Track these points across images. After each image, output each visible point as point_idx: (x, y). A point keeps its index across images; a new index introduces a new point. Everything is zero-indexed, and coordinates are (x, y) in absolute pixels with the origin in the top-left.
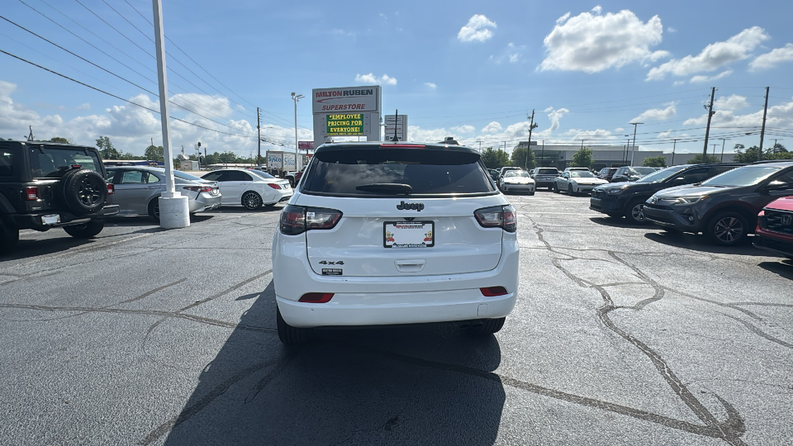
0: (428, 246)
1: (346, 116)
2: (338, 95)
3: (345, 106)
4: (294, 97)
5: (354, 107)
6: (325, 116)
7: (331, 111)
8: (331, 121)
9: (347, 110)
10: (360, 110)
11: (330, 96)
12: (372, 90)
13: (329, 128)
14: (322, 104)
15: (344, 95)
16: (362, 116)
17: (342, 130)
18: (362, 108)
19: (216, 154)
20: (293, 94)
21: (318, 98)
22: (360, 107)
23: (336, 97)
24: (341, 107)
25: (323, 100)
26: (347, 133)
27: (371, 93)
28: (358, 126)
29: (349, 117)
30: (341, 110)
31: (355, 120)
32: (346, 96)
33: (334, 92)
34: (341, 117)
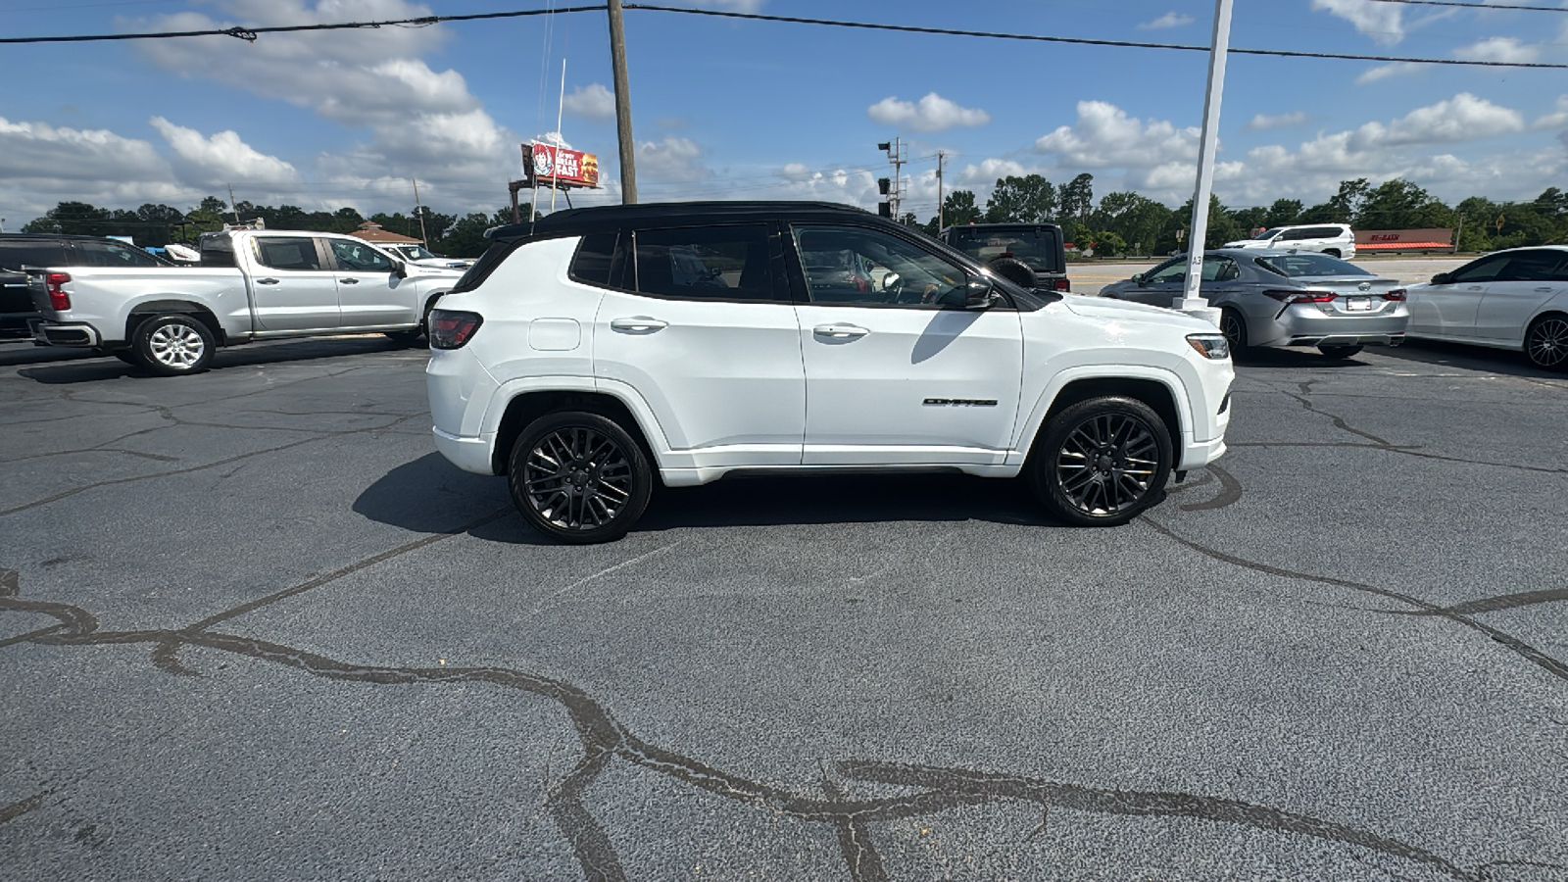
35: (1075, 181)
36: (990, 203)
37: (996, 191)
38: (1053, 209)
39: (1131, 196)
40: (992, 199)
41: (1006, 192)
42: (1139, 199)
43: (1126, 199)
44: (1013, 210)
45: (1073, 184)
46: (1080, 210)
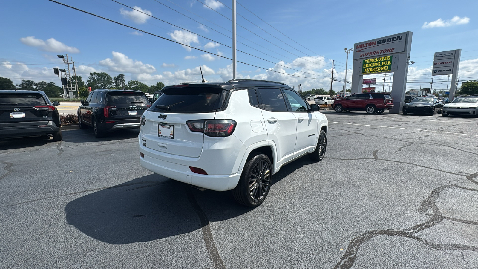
0: (172, 138)
1: (378, 59)
2: (373, 45)
3: (377, 52)
4: (347, 51)
5: (384, 52)
6: (362, 61)
7: (366, 57)
8: (365, 64)
9: (379, 54)
10: (391, 53)
11: (367, 46)
12: (402, 36)
13: (363, 69)
14: (360, 53)
15: (378, 44)
16: (391, 58)
17: (373, 69)
18: (391, 51)
19: (313, 90)
20: (346, 49)
21: (358, 49)
22: (390, 51)
23: (372, 46)
24: (374, 53)
25: (360, 50)
26: (377, 71)
27: (401, 38)
28: (387, 66)
29: (380, 59)
30: (374, 55)
31: (385, 61)
32: (379, 44)
33: (370, 43)
34: (374, 60)
35: (119, 76)
36: (88, 81)
37: (90, 77)
38: (112, 84)
39: (137, 82)
40: (89, 79)
41: (94, 77)
42: (139, 83)
43: (136, 83)
44: (98, 83)
45: (118, 77)
46: (122, 85)
